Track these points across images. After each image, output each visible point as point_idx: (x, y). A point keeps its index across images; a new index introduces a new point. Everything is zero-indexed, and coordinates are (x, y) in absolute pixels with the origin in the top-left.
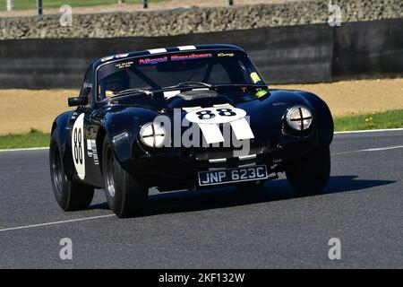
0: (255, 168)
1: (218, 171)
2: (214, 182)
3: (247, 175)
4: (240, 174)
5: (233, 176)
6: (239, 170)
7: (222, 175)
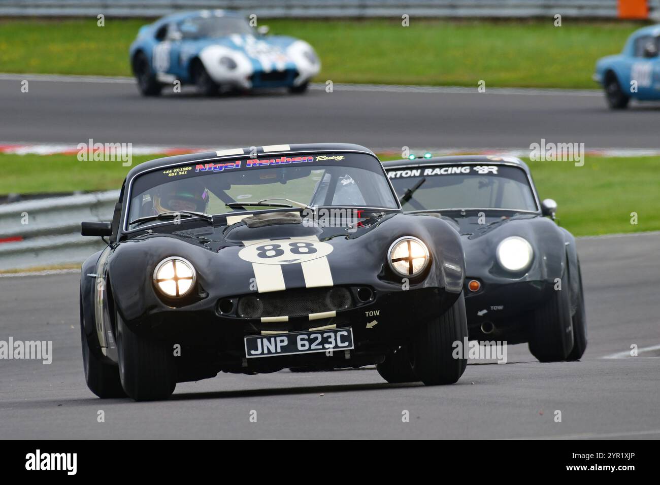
0: (335, 332)
1: (275, 336)
2: (269, 352)
3: (321, 343)
4: (311, 341)
5: (299, 343)
6: (309, 335)
7: (282, 341)
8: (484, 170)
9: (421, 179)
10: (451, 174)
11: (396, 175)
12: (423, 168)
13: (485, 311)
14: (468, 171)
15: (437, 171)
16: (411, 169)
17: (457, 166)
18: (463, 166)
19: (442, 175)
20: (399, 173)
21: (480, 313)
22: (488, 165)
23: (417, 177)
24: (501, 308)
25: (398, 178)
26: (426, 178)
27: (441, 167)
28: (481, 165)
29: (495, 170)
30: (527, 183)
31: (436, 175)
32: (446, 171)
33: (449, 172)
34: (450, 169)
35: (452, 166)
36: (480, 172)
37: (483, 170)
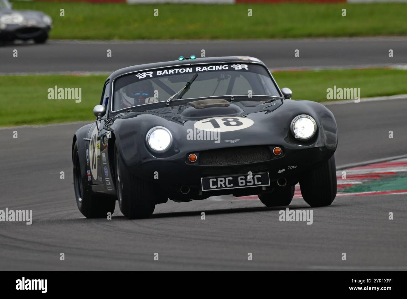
8: (240, 67)
9: (194, 74)
10: (216, 70)
11: (175, 72)
12: (194, 67)
13: (284, 170)
14: (227, 68)
15: (205, 68)
16: (185, 67)
17: (219, 65)
18: (223, 64)
19: (208, 71)
20: (177, 70)
21: (280, 172)
22: (240, 64)
23: (191, 73)
24: (295, 167)
25: (176, 74)
26: (199, 74)
27: (207, 66)
28: (236, 64)
29: (246, 67)
30: (269, 76)
31: (205, 71)
32: (210, 68)
33: (214, 69)
34: (214, 67)
35: (215, 65)
36: (236, 69)
37: (238, 67)
